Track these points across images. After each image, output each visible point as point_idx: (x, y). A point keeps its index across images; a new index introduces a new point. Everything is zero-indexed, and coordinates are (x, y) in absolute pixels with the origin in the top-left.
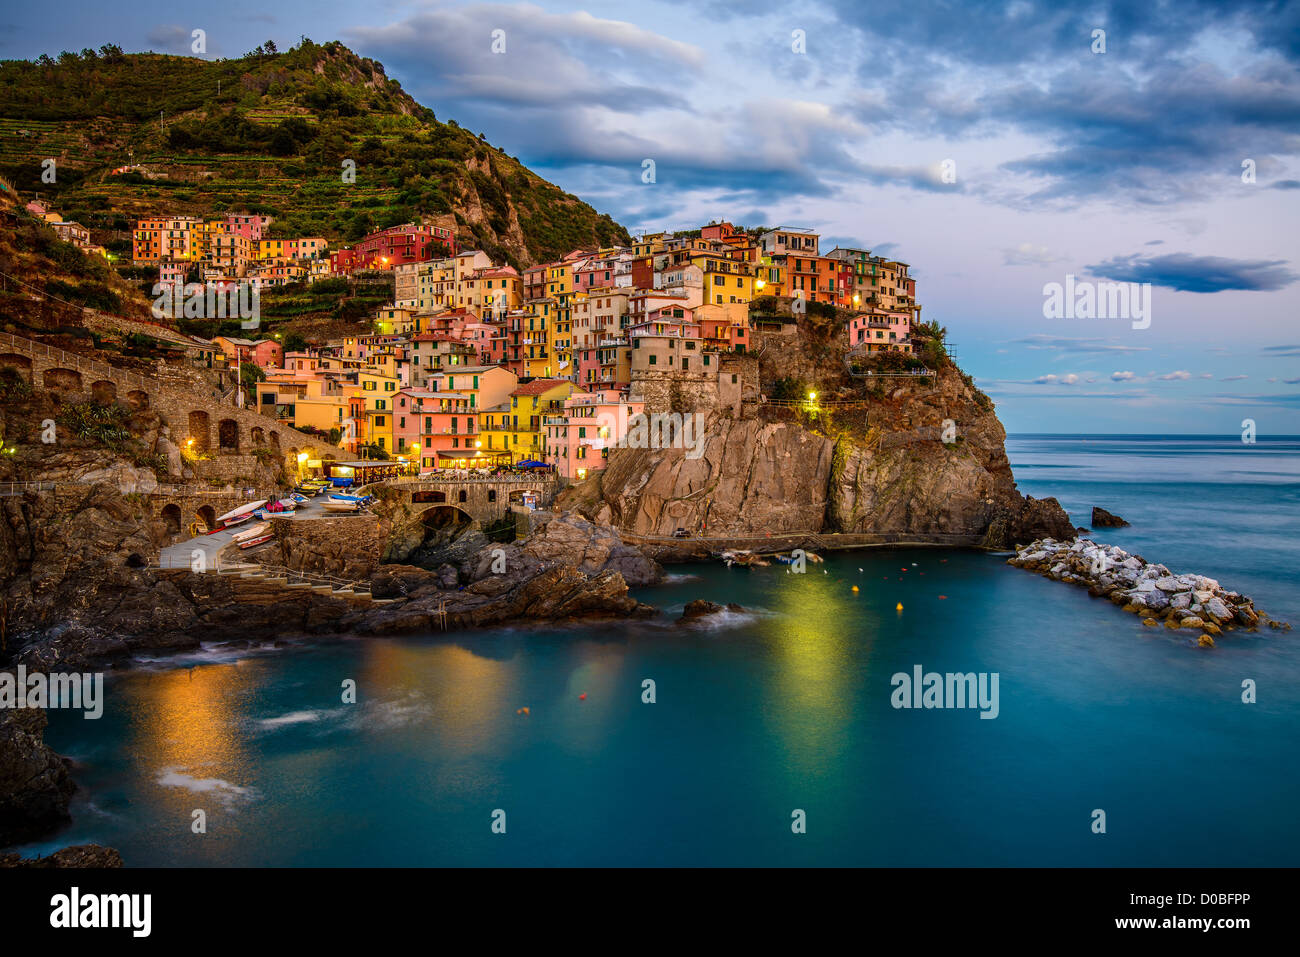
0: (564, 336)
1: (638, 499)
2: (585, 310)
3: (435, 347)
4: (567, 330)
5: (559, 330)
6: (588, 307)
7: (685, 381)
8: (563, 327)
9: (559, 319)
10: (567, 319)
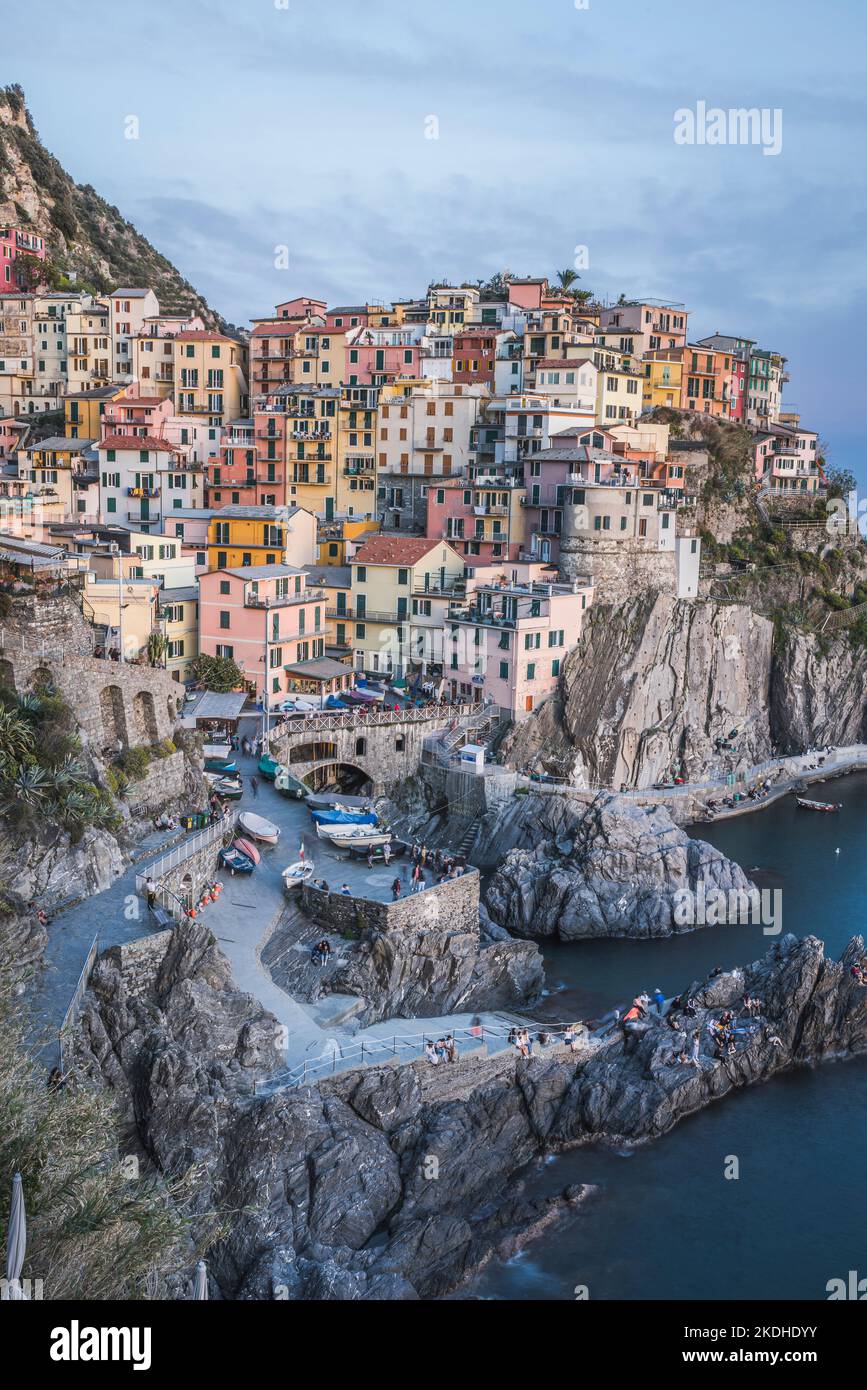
0: (361, 450)
1: (616, 739)
2: (404, 415)
3: (144, 457)
4: (368, 442)
5: (353, 441)
6: (409, 410)
7: (641, 552)
8: (360, 439)
9: (353, 425)
10: (368, 425)
